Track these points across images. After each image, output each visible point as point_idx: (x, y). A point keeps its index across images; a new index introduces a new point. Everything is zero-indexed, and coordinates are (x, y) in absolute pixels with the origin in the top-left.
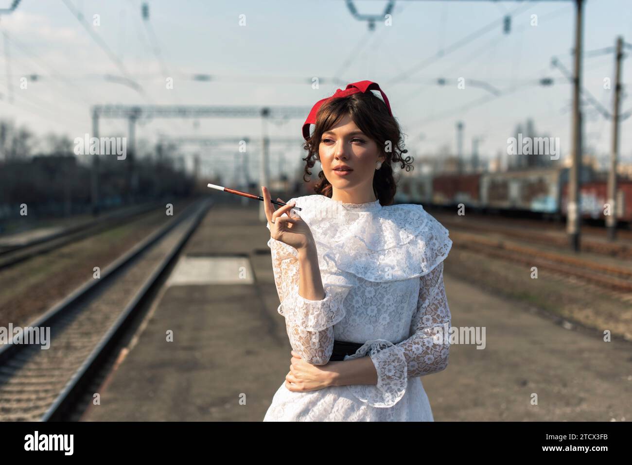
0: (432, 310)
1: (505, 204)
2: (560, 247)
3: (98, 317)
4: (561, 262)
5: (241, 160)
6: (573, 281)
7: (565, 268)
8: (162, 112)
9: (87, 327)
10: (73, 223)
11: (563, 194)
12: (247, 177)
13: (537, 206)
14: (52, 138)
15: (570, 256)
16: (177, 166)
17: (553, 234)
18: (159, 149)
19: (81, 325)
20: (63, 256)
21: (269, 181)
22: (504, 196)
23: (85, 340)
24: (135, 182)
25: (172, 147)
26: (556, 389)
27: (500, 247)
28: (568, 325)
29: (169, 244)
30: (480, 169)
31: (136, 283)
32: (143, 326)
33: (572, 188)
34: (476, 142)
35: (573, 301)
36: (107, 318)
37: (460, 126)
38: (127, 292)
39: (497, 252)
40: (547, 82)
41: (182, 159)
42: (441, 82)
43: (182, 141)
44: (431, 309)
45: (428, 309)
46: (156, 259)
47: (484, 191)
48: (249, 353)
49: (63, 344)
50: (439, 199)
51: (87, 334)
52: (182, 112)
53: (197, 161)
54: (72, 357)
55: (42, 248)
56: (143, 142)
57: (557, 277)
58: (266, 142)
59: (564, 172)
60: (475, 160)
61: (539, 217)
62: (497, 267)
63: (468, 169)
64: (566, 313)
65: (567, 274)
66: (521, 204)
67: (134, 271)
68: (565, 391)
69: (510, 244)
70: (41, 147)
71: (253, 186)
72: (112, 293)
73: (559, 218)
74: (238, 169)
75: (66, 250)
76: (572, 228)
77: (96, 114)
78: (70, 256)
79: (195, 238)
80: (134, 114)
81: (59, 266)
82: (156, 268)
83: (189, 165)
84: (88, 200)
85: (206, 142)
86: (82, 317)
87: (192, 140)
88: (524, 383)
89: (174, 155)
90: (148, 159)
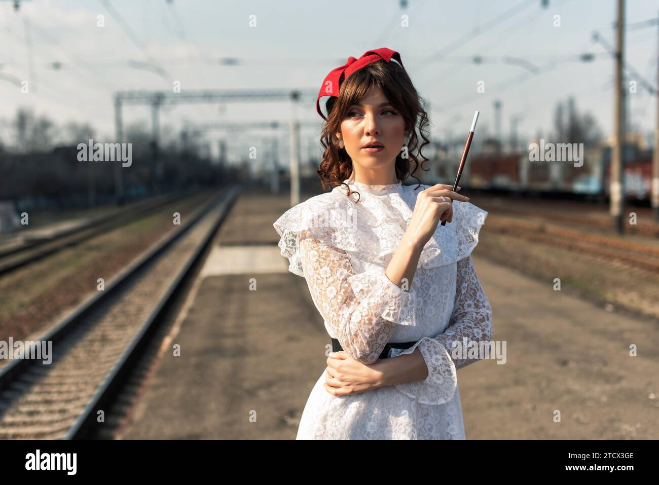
0: (471, 296)
1: (546, 186)
2: (603, 230)
3: (131, 309)
4: (604, 245)
5: (270, 146)
6: (616, 264)
7: (609, 251)
8: (187, 97)
9: (121, 319)
10: (100, 214)
11: (606, 174)
12: (276, 163)
13: (579, 187)
14: (73, 127)
15: (614, 240)
16: (202, 154)
17: (597, 216)
18: (184, 135)
19: (115, 317)
20: (91, 249)
21: (301, 167)
22: (545, 177)
23: (121, 332)
24: (159, 170)
25: (197, 133)
26: (596, 368)
27: (542, 230)
28: (610, 308)
29: (199, 235)
30: (519, 150)
31: (168, 274)
32: (182, 315)
33: (615, 167)
34: (515, 121)
35: (616, 284)
36: (140, 310)
37: (498, 105)
38: (159, 284)
39: (539, 236)
40: (588, 58)
41: (207, 146)
42: (478, 60)
43: (207, 127)
44: (470, 294)
45: (467, 295)
46: (185, 250)
47: (524, 173)
48: (291, 339)
49: (98, 338)
50: (477, 182)
51: (121, 327)
52: (208, 96)
53: (223, 147)
54: (108, 349)
55: (70, 241)
56: (168, 129)
57: (599, 260)
58: (297, 126)
59: (607, 151)
60: (514, 142)
61: (582, 199)
62: (539, 251)
63: (507, 150)
64: (609, 296)
65: (611, 257)
66: (562, 186)
67: (165, 262)
68: (605, 370)
69: (552, 228)
70: (61, 137)
71: (283, 173)
72: (144, 285)
73: (602, 199)
74: (266, 155)
75: (94, 242)
76: (615, 210)
77: (119, 100)
78: (98, 248)
79: (225, 228)
80: (158, 100)
81: (89, 258)
82: (186, 259)
83: (215, 152)
84: (112, 190)
85: (234, 128)
86: (116, 309)
87: (219, 126)
88: (564, 363)
89: (200, 141)
90: (172, 147)
